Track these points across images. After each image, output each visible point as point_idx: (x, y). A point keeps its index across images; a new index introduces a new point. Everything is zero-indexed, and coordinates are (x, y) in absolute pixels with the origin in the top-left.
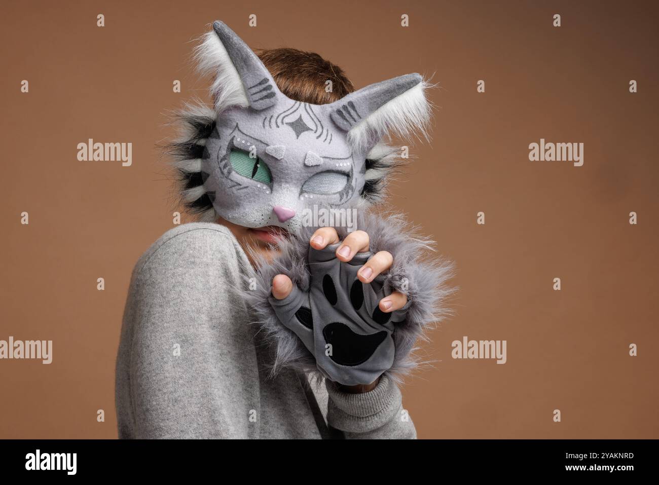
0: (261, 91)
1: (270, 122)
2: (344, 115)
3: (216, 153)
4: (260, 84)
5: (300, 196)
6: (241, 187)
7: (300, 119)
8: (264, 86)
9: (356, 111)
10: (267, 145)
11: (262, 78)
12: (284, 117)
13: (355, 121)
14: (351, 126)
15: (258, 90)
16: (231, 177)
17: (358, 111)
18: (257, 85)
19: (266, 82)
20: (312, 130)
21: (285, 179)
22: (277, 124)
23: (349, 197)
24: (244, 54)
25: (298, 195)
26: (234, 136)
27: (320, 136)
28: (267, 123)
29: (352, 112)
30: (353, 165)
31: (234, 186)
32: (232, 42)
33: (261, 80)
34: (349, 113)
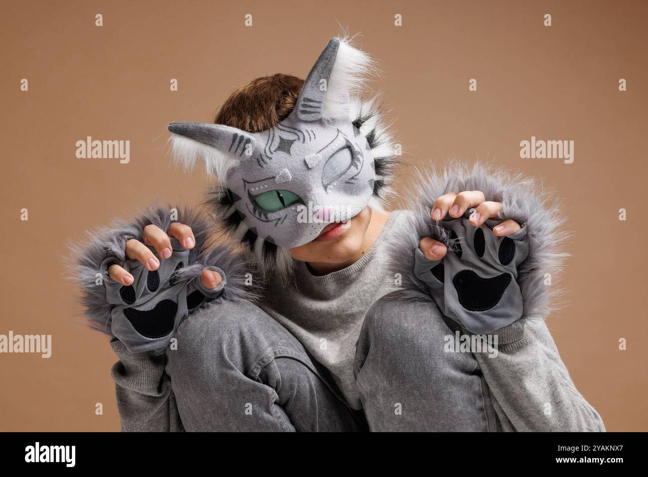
0: (238, 146)
1: (263, 160)
2: (308, 110)
3: (247, 210)
4: (234, 141)
5: (326, 191)
6: (282, 219)
7: (281, 139)
8: (238, 140)
9: (314, 101)
10: (274, 178)
11: (232, 136)
12: (270, 148)
13: (319, 108)
14: (319, 113)
15: (236, 146)
16: (269, 219)
17: (314, 100)
18: (232, 144)
19: (237, 137)
20: (295, 140)
21: (306, 190)
22: (268, 158)
23: (361, 161)
24: (204, 131)
25: (325, 192)
26: (248, 189)
27: (304, 140)
28: (262, 163)
29: (311, 104)
30: (345, 137)
31: (277, 224)
32: (190, 131)
33: (232, 138)
34: (311, 107)
